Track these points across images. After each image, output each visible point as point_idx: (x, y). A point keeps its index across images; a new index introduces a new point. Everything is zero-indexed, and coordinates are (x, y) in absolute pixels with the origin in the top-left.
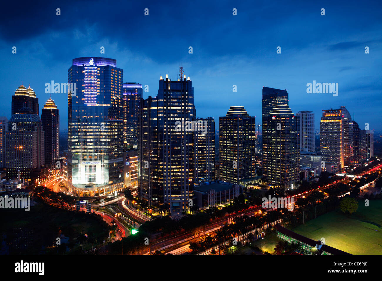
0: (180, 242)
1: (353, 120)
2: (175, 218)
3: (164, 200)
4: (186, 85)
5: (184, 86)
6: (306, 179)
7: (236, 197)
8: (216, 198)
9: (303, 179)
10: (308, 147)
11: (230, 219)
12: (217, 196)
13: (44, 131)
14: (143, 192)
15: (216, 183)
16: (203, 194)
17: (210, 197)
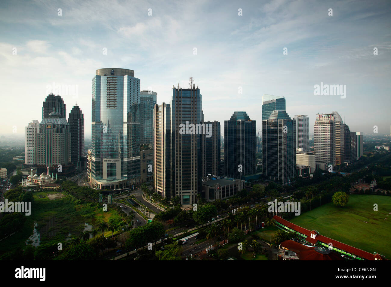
0: (189, 231)
1: (344, 123)
2: (186, 209)
3: (176, 193)
4: (195, 93)
5: (193, 94)
6: (301, 175)
7: (239, 191)
8: (221, 191)
9: (299, 175)
10: (303, 147)
11: (233, 210)
12: (222, 189)
13: (71, 133)
14: (157, 186)
15: (221, 178)
16: (210, 188)
17: (216, 191)
